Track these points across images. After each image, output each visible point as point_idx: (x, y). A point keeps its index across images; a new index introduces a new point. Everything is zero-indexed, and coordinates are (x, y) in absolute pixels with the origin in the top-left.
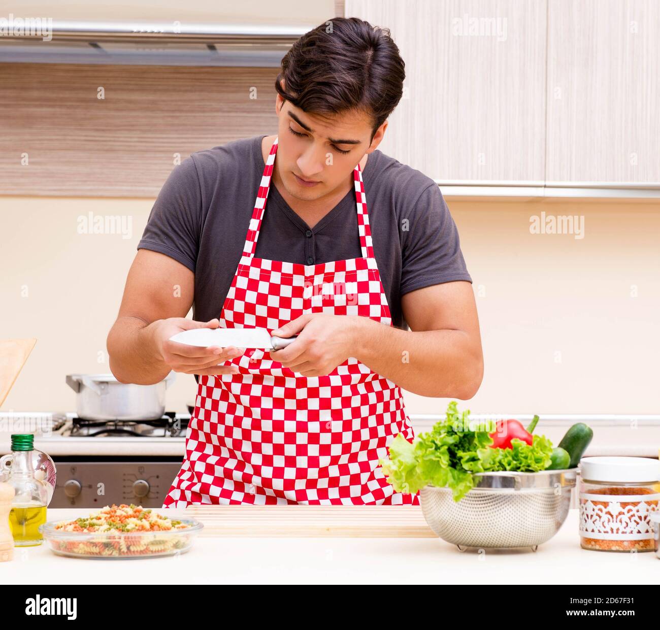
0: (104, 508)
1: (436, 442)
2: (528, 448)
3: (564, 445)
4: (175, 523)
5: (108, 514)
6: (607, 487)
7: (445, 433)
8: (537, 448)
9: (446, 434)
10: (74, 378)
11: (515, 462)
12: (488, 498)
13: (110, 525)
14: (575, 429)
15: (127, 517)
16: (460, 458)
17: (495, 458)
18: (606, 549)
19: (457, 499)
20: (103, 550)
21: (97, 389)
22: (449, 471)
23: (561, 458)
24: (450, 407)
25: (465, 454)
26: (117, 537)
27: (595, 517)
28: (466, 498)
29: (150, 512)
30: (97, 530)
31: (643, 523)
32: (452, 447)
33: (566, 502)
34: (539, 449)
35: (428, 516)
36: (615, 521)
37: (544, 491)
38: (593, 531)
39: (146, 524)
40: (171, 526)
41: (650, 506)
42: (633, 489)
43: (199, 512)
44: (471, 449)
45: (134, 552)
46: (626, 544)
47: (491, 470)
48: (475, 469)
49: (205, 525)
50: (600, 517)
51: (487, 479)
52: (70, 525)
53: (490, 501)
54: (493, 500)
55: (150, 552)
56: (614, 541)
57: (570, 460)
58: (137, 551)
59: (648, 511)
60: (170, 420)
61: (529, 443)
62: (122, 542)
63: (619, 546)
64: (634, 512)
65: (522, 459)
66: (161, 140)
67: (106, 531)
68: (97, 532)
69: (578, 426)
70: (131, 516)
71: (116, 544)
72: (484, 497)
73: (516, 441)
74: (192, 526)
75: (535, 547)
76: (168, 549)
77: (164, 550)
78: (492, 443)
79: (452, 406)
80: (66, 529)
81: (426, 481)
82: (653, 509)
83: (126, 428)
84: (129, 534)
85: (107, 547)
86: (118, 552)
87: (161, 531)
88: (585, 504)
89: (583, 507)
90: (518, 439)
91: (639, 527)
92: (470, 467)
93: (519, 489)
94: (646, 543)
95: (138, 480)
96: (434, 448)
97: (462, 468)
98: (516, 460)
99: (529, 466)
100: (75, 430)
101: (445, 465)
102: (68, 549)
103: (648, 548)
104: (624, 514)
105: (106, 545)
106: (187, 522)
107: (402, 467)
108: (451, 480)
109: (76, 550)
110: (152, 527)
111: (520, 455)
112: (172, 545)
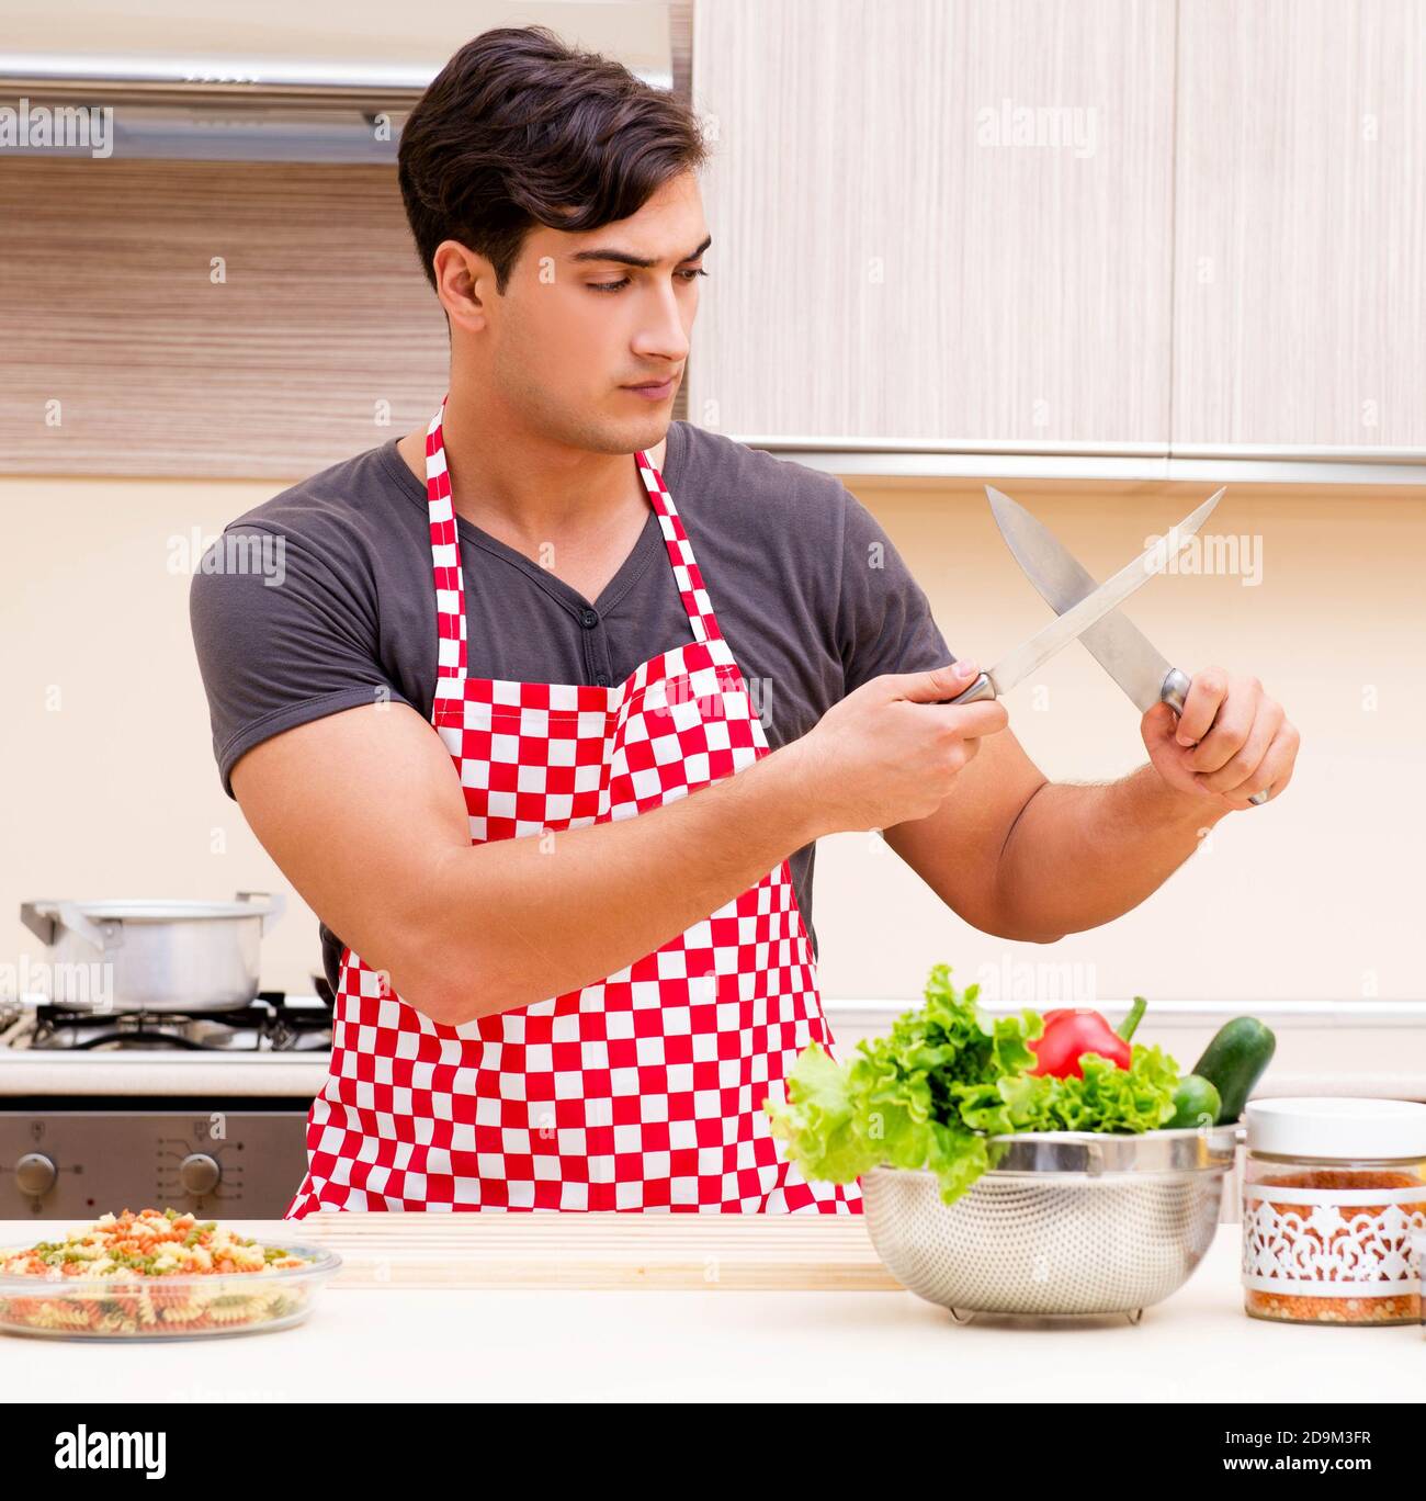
0: (103, 1217)
1: (900, 1061)
2: (1120, 1076)
3: (1207, 1070)
4: (272, 1253)
5: (111, 1233)
6: (1308, 1169)
7: (921, 1039)
8: (1141, 1075)
9: (923, 1042)
10: (41, 910)
11: (1088, 1110)
12: (1024, 1195)
13: (116, 1259)
14: (1234, 1032)
15: (158, 1240)
16: (958, 1100)
17: (1040, 1100)
18: (1306, 1318)
19: (949, 1197)
20: (100, 1319)
21: (95, 937)
22: (931, 1132)
23: (1197, 1099)
24: (934, 978)
25: (969, 1089)
26: (131, 1288)
27: (1280, 1242)
28: (970, 1195)
29: (212, 1229)
30: (85, 1271)
31: (1393, 1256)
32: (939, 1074)
33: (1210, 1206)
34: (1147, 1077)
35: (880, 1238)
36: (1326, 1252)
37: (1157, 1179)
38: (1274, 1274)
39: (202, 1256)
40: (262, 1261)
41: (1410, 1215)
42: (1371, 1174)
43: (334, 1229)
44: (984, 1079)
45: (172, 1323)
46: (1352, 1305)
47: (1032, 1127)
48: (993, 1125)
49: (344, 1258)
50: (1291, 1242)
51: (1023, 1150)
52: (20, 1258)
53: (1028, 1202)
54: (1034, 1200)
55: (213, 1325)
56: (1325, 1299)
57: (1219, 1105)
58: (181, 1322)
59: (1405, 1226)
60: (272, 1012)
61: (1123, 1064)
62: (146, 1301)
63: (1336, 1311)
64: (1373, 1229)
65: (1105, 1101)
66: (252, 341)
67: (106, 1275)
68: (83, 1275)
69: (1242, 1025)
70: (166, 1238)
71: (130, 1304)
72: (1014, 1193)
73: (1091, 1059)
74: (314, 1261)
75: (1134, 1314)
76: (257, 1317)
77: (246, 1320)
78: (1034, 1065)
79: (939, 975)
80: (11, 1268)
81: (876, 1155)
82: (1419, 1223)
83: (165, 1030)
84: (162, 1282)
85: (109, 1311)
86: (135, 1323)
87: (239, 1274)
88: (1255, 1210)
89: (1250, 1218)
90: (1096, 1055)
91: (1385, 1266)
92: (982, 1121)
93: (1098, 1175)
94: (1401, 1305)
95: (192, 1153)
96: (894, 1075)
97: (963, 1124)
98: (1090, 1106)
99: (1122, 1119)
100: (42, 1034)
101: (922, 1115)
102: (14, 1316)
103: (1406, 1315)
104: (1347, 1233)
105: (106, 1308)
106: (303, 1251)
107: (819, 1122)
108: (934, 1152)
109: (32, 1319)
110: (217, 1263)
111: (1100, 1092)
112: (265, 1307)
